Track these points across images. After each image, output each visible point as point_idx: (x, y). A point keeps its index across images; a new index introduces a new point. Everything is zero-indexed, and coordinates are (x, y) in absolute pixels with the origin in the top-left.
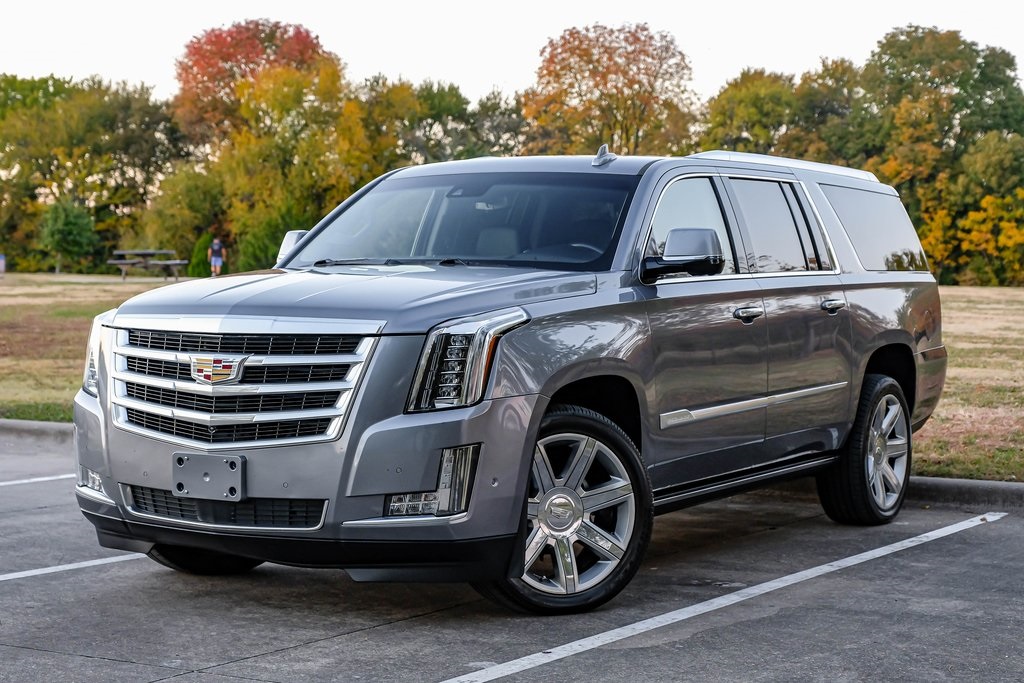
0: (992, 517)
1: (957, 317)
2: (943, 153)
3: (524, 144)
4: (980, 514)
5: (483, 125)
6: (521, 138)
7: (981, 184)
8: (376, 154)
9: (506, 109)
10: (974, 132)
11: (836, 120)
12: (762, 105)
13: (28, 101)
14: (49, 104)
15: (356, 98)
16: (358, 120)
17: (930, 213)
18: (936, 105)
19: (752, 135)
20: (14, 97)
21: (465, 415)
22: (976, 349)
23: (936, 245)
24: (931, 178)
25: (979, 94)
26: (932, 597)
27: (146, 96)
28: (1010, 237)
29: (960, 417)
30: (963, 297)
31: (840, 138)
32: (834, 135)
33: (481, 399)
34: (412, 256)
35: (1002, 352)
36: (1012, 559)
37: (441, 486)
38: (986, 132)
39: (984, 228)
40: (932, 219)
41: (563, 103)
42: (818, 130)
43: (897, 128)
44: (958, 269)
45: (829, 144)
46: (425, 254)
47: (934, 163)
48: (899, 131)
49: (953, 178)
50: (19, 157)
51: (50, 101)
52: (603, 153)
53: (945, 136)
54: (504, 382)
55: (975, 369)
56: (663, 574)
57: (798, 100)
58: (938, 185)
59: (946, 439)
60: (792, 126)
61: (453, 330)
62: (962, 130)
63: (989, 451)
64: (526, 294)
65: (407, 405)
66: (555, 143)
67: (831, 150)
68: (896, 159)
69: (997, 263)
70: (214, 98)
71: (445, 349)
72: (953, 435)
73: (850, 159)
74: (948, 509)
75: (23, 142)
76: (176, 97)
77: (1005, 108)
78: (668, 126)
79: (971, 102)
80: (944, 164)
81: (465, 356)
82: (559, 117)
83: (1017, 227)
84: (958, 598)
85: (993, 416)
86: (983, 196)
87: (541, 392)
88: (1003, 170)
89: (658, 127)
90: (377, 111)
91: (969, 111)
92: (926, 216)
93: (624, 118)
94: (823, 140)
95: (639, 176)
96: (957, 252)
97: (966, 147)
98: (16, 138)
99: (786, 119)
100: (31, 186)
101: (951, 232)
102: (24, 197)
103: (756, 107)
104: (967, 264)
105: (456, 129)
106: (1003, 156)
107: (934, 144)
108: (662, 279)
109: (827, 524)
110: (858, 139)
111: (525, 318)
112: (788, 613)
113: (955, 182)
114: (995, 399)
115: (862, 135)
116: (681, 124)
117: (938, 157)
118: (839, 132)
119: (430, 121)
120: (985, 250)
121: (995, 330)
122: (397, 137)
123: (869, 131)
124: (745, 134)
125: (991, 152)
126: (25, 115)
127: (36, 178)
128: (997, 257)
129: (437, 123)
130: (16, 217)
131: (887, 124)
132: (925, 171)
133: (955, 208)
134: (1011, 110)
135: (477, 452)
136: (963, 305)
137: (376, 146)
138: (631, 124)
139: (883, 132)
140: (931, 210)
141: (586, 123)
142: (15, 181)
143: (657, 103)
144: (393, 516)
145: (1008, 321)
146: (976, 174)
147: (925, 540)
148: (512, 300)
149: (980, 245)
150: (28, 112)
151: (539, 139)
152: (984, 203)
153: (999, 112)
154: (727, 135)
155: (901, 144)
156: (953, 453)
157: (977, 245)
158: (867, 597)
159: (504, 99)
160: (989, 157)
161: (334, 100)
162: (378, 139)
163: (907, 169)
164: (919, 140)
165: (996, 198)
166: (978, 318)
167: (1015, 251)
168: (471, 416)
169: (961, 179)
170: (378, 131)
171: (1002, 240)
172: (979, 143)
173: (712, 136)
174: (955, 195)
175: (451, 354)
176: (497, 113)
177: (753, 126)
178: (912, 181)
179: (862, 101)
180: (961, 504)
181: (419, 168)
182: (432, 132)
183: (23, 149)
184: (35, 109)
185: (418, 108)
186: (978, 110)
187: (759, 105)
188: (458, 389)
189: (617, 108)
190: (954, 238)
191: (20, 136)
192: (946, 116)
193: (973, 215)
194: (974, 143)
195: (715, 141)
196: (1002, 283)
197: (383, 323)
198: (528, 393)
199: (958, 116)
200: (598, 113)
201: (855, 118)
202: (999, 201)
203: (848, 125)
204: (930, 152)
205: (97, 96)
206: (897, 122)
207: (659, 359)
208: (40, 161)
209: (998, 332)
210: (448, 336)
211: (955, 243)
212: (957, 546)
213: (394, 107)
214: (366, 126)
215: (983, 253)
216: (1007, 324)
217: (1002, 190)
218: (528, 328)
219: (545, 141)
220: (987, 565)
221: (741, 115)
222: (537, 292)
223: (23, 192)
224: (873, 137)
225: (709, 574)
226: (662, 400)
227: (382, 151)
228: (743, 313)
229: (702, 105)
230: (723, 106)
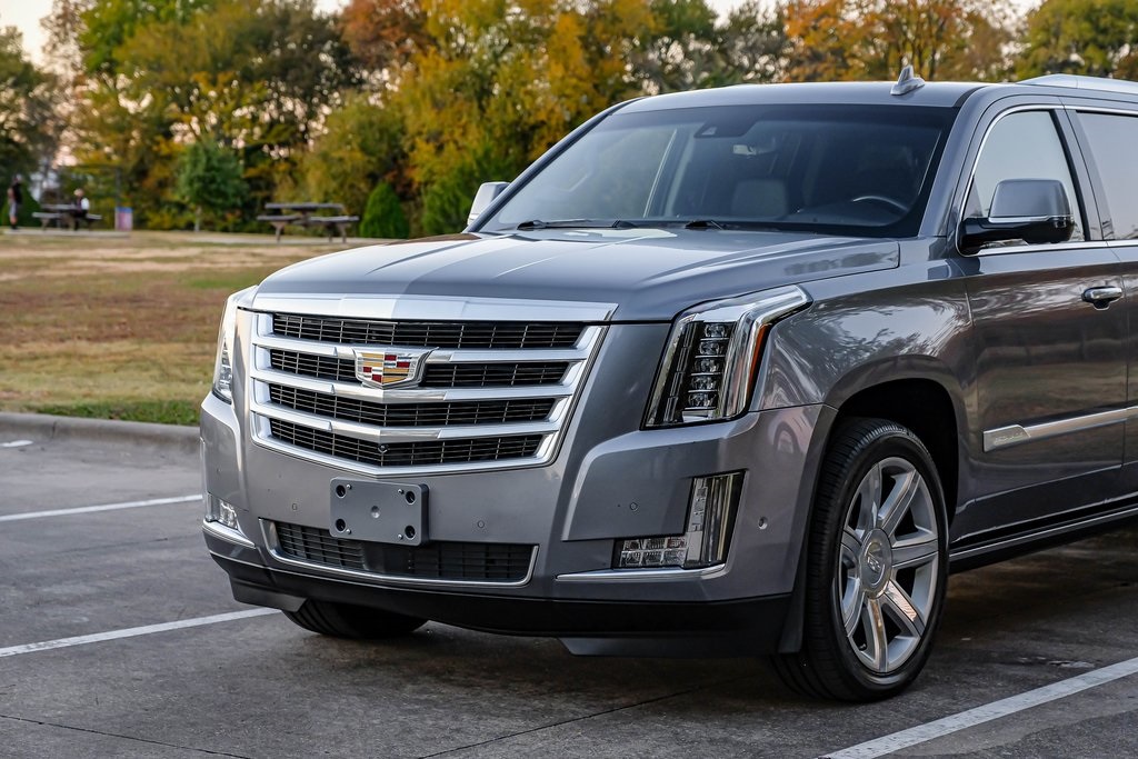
3: (787, 69)
5: (734, 46)
6: (784, 62)
8: (596, 81)
9: (764, 25)
12: (1098, 19)
13: (163, 14)
14: (188, 17)
15: (573, 10)
16: (576, 39)
19: (1085, 58)
20: (146, 9)
21: (724, 432)
27: (308, 8)
33: (746, 411)
34: (645, 216)
37: (691, 527)
41: (837, 17)
46: (663, 214)
50: (152, 85)
51: (189, 14)
52: (906, 78)
54: (778, 390)
56: (981, 647)
61: (708, 317)
64: (798, 269)
65: (644, 420)
66: (826, 69)
70: (394, 10)
71: (697, 343)
75: (155, 66)
76: (347, 10)
78: (973, 47)
81: (725, 352)
82: (833, 35)
87: (826, 402)
89: (961, 48)
90: (599, 27)
93: (917, 36)
95: (956, 109)
98: (147, 61)
99: (1129, 36)
100: (165, 121)
102: (157, 134)
103: (1090, 21)
105: (700, 51)
108: (987, 248)
111: (804, 300)
116: (990, 43)
119: (666, 40)
122: (624, 61)
124: (1075, 57)
126: (159, 31)
127: (171, 111)
129: (675, 43)
130: (146, 161)
135: (738, 482)
137: (597, 72)
138: (925, 44)
141: (868, 41)
142: (146, 115)
143: (960, 16)
144: (625, 567)
148: (780, 276)
150: (163, 28)
151: (806, 63)
154: (1052, 57)
159: (762, 10)
161: (545, 14)
162: (601, 62)
168: (733, 432)
170: (601, 53)
173: (1031, 59)
175: (704, 350)
176: (753, 30)
177: (1086, 45)
181: (653, 99)
182: (669, 54)
183: (156, 75)
184: (171, 24)
185: (652, 24)
187: (1094, 18)
188: (713, 396)
189: (908, 24)
191: (151, 59)
195: (1035, 65)
197: (614, 306)
198: (806, 403)
200: (883, 29)
205: (248, 8)
207: (987, 353)
208: (177, 90)
210: (701, 324)
213: (621, 21)
214: (586, 46)
218: (803, 317)
219: (814, 66)
221: (1070, 31)
222: (813, 267)
223: (155, 128)
225: (1043, 648)
226: (987, 411)
227: (605, 78)
228: (1095, 294)
229: (1019, 19)
230: (1047, 21)
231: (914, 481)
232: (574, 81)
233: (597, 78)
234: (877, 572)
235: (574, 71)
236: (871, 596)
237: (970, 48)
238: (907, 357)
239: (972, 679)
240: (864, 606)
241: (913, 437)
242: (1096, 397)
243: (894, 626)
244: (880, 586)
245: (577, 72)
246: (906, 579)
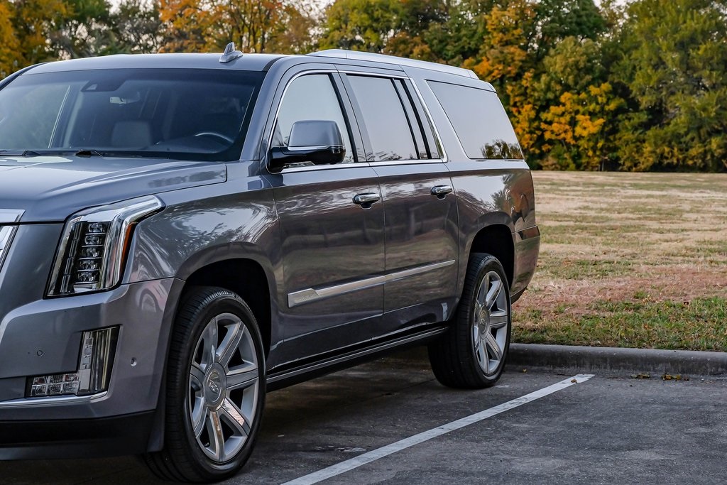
0: (581, 379)
1: (543, 198)
2: (528, 55)
3: (162, 44)
4: (570, 376)
5: (125, 26)
6: (159, 39)
7: (560, 82)
8: (25, 51)
9: (145, 13)
10: (554, 38)
11: (437, 26)
12: (373, 12)
16: (8, 20)
17: (517, 107)
18: (522, 13)
19: (365, 38)
21: (104, 299)
22: (561, 226)
23: (523, 135)
24: (518, 77)
25: (558, 4)
26: (533, 457)
28: (585, 128)
29: (551, 289)
30: (547, 180)
31: (441, 41)
32: (435, 38)
33: (119, 284)
34: (49, 148)
35: (583, 229)
36: (601, 418)
37: (82, 366)
38: (564, 38)
39: (563, 120)
40: (519, 113)
41: (196, 8)
42: (421, 34)
43: (489, 33)
44: (542, 155)
45: (431, 46)
46: (62, 146)
47: (521, 64)
48: (490, 36)
49: (537, 77)
52: (230, 51)
53: (529, 41)
54: (141, 268)
55: (562, 245)
56: (291, 441)
57: (404, 8)
58: (524, 83)
59: (539, 308)
60: (399, 31)
61: (90, 218)
62: (543, 35)
63: (576, 318)
64: (158, 183)
65: (46, 291)
66: (189, 43)
67: (433, 51)
68: (488, 60)
69: (574, 150)
71: (83, 236)
72: (545, 304)
73: (449, 60)
74: (543, 372)
77: (579, 16)
78: (290, 30)
79: (551, 11)
80: (530, 65)
81: (103, 242)
82: (193, 20)
83: (591, 120)
84: (556, 456)
85: (579, 287)
86: (562, 93)
87: (177, 276)
88: (579, 70)
89: (282, 30)
90: (25, 12)
91: (549, 19)
92: (514, 110)
93: (252, 21)
94: (426, 43)
95: (265, 72)
96: (540, 141)
97: (548, 50)
99: (394, 24)
101: (536, 124)
103: (368, 14)
104: (549, 151)
105: (99, 30)
106: (578, 58)
107: (521, 47)
108: (287, 168)
109: (437, 389)
110: (455, 42)
111: (160, 205)
112: (404, 476)
113: (539, 80)
114: (580, 272)
115: (459, 39)
116: (302, 27)
117: (524, 58)
118: (439, 35)
119: (75, 22)
120: (565, 139)
121: (576, 209)
122: (45, 36)
123: (465, 35)
124: (358, 37)
125: (568, 55)
128: (574, 145)
129: (82, 24)
131: (480, 30)
132: (513, 70)
133: (539, 103)
134: (585, 19)
135: (115, 333)
136: (548, 187)
137: (25, 44)
138: (257, 27)
139: (477, 37)
140: (518, 104)
141: (218, 26)
143: (281, 8)
144: (35, 396)
145: (586, 201)
146: (555, 73)
147: (524, 402)
148: (146, 188)
149: (560, 134)
151: (175, 40)
152: (562, 99)
153: (574, 20)
154: (343, 37)
155: (492, 47)
156: (546, 321)
157: (557, 135)
158: (475, 459)
160: (566, 58)
162: (27, 37)
163: (497, 69)
164: (507, 43)
165: (573, 94)
166: (561, 199)
167: (589, 140)
168: (109, 300)
169: (544, 78)
170: (27, 30)
171: (578, 130)
172: (558, 47)
173: (329, 38)
174: (538, 92)
175: (89, 241)
176: (137, 16)
177: (365, 30)
178: (502, 79)
179: (459, 9)
180: (554, 368)
181: (66, 63)
182: (77, 32)
185: (64, 11)
186: (557, 18)
187: (370, 12)
188: (96, 274)
189: (245, 13)
190: (538, 128)
192: (530, 23)
193: (553, 109)
194: (554, 47)
195: (332, 43)
196: (579, 167)
197: (22, 212)
198: (164, 277)
199: (540, 23)
200: (228, 17)
201: (453, 24)
202: (575, 97)
203: (447, 30)
204: (517, 54)
206: (489, 28)
207: (287, 241)
209: (579, 211)
210: (86, 224)
211: (539, 133)
212: (552, 407)
213: (41, 9)
214: (15, 26)
215: (563, 142)
216: (586, 204)
217: (578, 87)
218: (162, 216)
219: (181, 42)
220: (579, 425)
221: (354, 20)
222: (169, 182)
224: (468, 41)
225: (332, 440)
226: (289, 280)
227: (32, 49)
228: (362, 199)
229: (320, 11)
230: (339, 13)
231: (241, 328)
232: (8, 50)
233: (25, 48)
234: (216, 393)
235: (7, 43)
236: (212, 409)
237: (288, 31)
238: (235, 243)
239: (283, 463)
240: (208, 416)
241: (239, 299)
242: (370, 268)
243: (229, 430)
244: (218, 403)
245: (10, 44)
246: (237, 397)
